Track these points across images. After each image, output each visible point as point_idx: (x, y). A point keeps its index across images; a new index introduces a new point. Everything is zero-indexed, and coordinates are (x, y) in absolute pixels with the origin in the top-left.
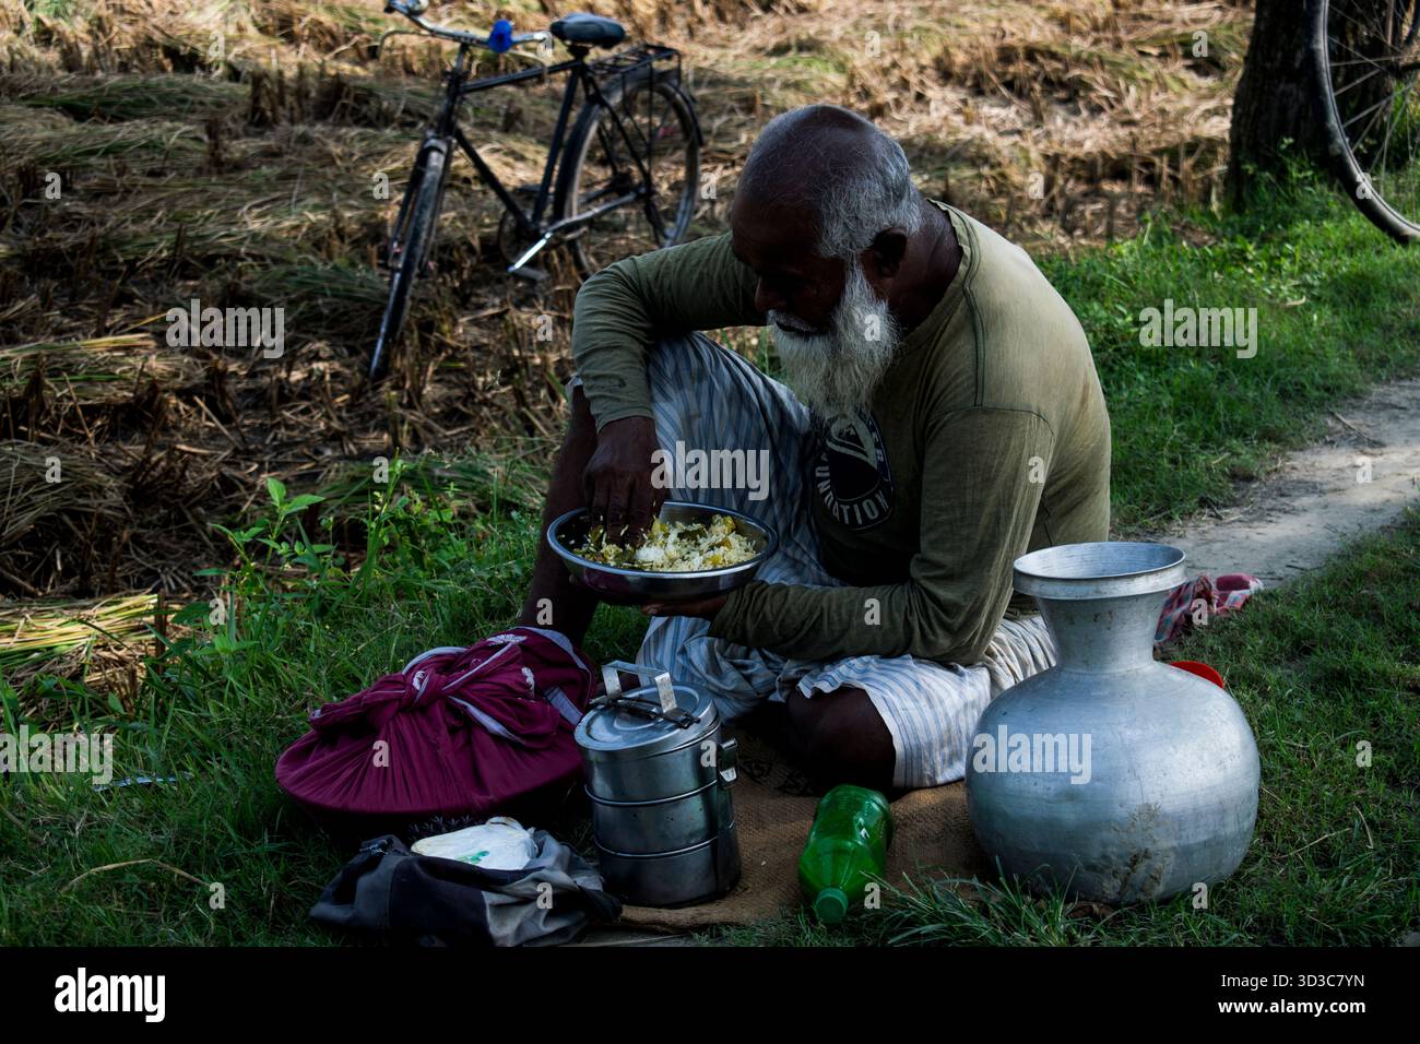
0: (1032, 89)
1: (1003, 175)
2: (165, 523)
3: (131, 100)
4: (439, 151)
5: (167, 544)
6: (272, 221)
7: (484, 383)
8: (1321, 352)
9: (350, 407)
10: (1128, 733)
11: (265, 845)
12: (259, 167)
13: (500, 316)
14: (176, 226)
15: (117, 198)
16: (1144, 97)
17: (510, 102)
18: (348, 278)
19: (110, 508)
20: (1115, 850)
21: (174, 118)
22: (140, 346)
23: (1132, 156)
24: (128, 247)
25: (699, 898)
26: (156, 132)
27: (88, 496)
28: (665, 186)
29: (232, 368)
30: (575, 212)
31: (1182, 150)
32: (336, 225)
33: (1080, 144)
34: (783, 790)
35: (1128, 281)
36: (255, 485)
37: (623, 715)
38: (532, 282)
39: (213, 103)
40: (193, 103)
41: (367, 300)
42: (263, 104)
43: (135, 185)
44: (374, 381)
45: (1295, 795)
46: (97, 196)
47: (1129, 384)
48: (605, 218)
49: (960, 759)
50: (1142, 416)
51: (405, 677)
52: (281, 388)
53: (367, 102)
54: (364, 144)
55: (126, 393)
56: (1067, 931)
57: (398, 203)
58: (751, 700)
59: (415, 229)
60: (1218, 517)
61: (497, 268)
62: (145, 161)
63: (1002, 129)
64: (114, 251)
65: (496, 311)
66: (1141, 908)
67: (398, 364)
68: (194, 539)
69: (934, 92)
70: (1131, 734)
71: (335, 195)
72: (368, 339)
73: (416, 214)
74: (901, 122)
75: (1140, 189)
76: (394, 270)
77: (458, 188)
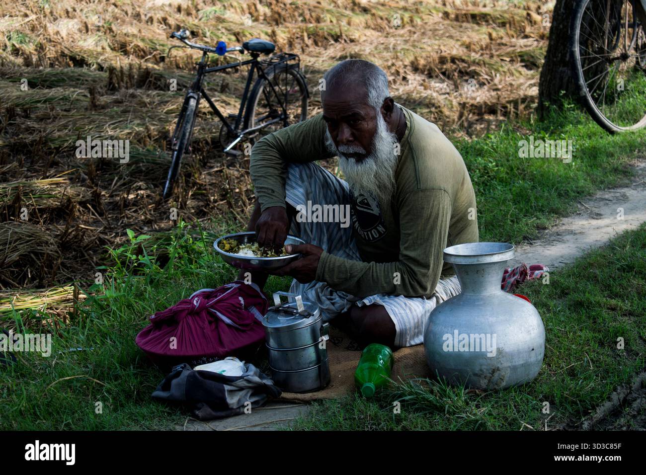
0: (454, 75)
1: (441, 112)
2: (75, 257)
3: (55, 79)
4: (194, 98)
5: (76, 266)
6: (119, 131)
7: (214, 199)
8: (576, 178)
9: (155, 210)
10: (491, 319)
11: (132, 370)
12: (113, 107)
13: (221, 171)
14: (77, 132)
15: (50, 120)
16: (503, 78)
17: (224, 80)
18: (153, 154)
19: (51, 251)
20: (485, 367)
21: (75, 87)
22: (63, 183)
23: (497, 104)
24: (56, 142)
25: (313, 389)
26: (67, 93)
27: (42, 246)
28: (292, 116)
29: (103, 193)
30: (253, 126)
31: (520, 101)
32: (147, 132)
33: (475, 99)
34: (348, 349)
35: (494, 149)
36: (114, 242)
37: (282, 314)
38: (234, 156)
39: (91, 81)
40: (83, 80)
41: (162, 164)
42: (114, 81)
43: (58, 115)
44: (165, 198)
45: (560, 348)
46: (41, 120)
47: (494, 190)
48: (266, 129)
49: (421, 334)
50: (499, 203)
51: (190, 300)
52: (125, 201)
53: (160, 80)
54: (159, 98)
55: (57, 203)
56: (466, 400)
57: (175, 123)
58: (334, 313)
59: (184, 132)
60: (531, 244)
61: (219, 151)
62: (62, 105)
63: (440, 93)
64: (50, 144)
65: (219, 169)
66: (496, 392)
67: (176, 191)
68: (88, 265)
69: (411, 77)
70: (492, 319)
71: (147, 119)
72: (162, 181)
73: (184, 125)
74: (396, 89)
75: (501, 118)
76: (174, 150)
77: (201, 117)
